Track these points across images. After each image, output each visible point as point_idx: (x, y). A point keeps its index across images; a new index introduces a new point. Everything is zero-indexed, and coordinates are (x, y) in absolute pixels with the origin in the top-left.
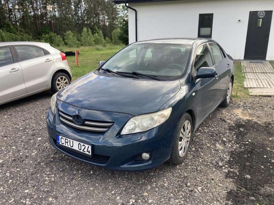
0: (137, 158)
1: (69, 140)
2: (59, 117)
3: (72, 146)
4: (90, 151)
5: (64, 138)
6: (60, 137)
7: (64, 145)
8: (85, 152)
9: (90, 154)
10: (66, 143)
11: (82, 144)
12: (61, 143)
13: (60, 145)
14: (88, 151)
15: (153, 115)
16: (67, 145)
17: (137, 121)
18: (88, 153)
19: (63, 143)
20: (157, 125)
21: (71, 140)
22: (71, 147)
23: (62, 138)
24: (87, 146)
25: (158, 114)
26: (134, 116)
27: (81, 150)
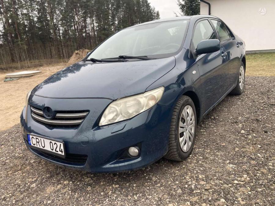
0: (123, 155)
1: (39, 138)
2: (31, 113)
3: (43, 146)
4: (63, 150)
5: (35, 137)
6: (31, 136)
7: (36, 146)
8: (58, 152)
9: (63, 154)
10: (38, 143)
11: (54, 142)
12: (32, 145)
13: (32, 146)
14: (61, 150)
15: (138, 97)
16: (38, 146)
17: (118, 106)
18: (60, 153)
19: (34, 144)
20: (144, 108)
21: (41, 138)
22: (43, 148)
23: (32, 137)
24: (58, 144)
25: (144, 96)
26: (114, 101)
27: (53, 150)
